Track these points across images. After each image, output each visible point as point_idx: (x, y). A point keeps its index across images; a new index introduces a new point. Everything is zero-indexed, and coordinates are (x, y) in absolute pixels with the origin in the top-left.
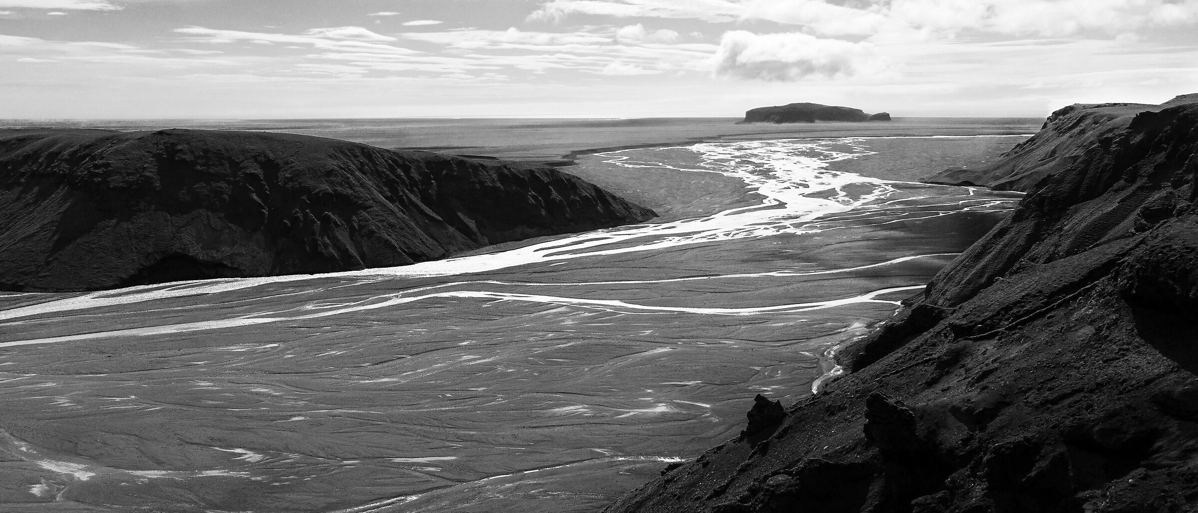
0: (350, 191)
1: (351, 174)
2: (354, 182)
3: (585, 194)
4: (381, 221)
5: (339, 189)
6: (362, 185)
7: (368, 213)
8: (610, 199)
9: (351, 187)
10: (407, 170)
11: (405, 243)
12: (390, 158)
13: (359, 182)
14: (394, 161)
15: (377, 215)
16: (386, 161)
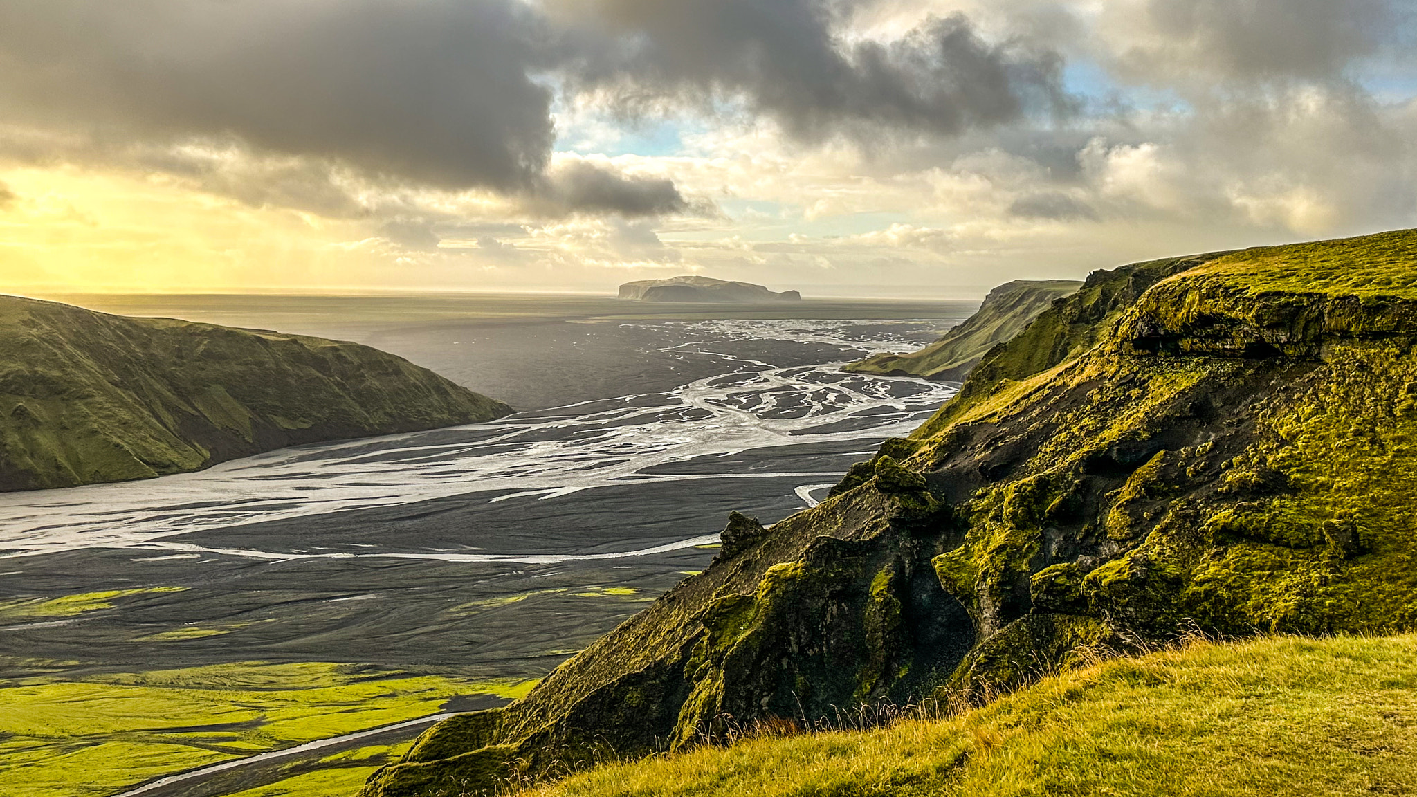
0: (56, 373)
1: (59, 348)
2: (64, 360)
3: (412, 380)
4: (108, 417)
5: (39, 369)
6: (77, 365)
7: (86, 404)
8: (449, 389)
9: (61, 366)
10: (145, 345)
11: (145, 449)
12: (118, 327)
13: (70, 359)
14: (127, 332)
15: (100, 408)
16: (113, 331)
